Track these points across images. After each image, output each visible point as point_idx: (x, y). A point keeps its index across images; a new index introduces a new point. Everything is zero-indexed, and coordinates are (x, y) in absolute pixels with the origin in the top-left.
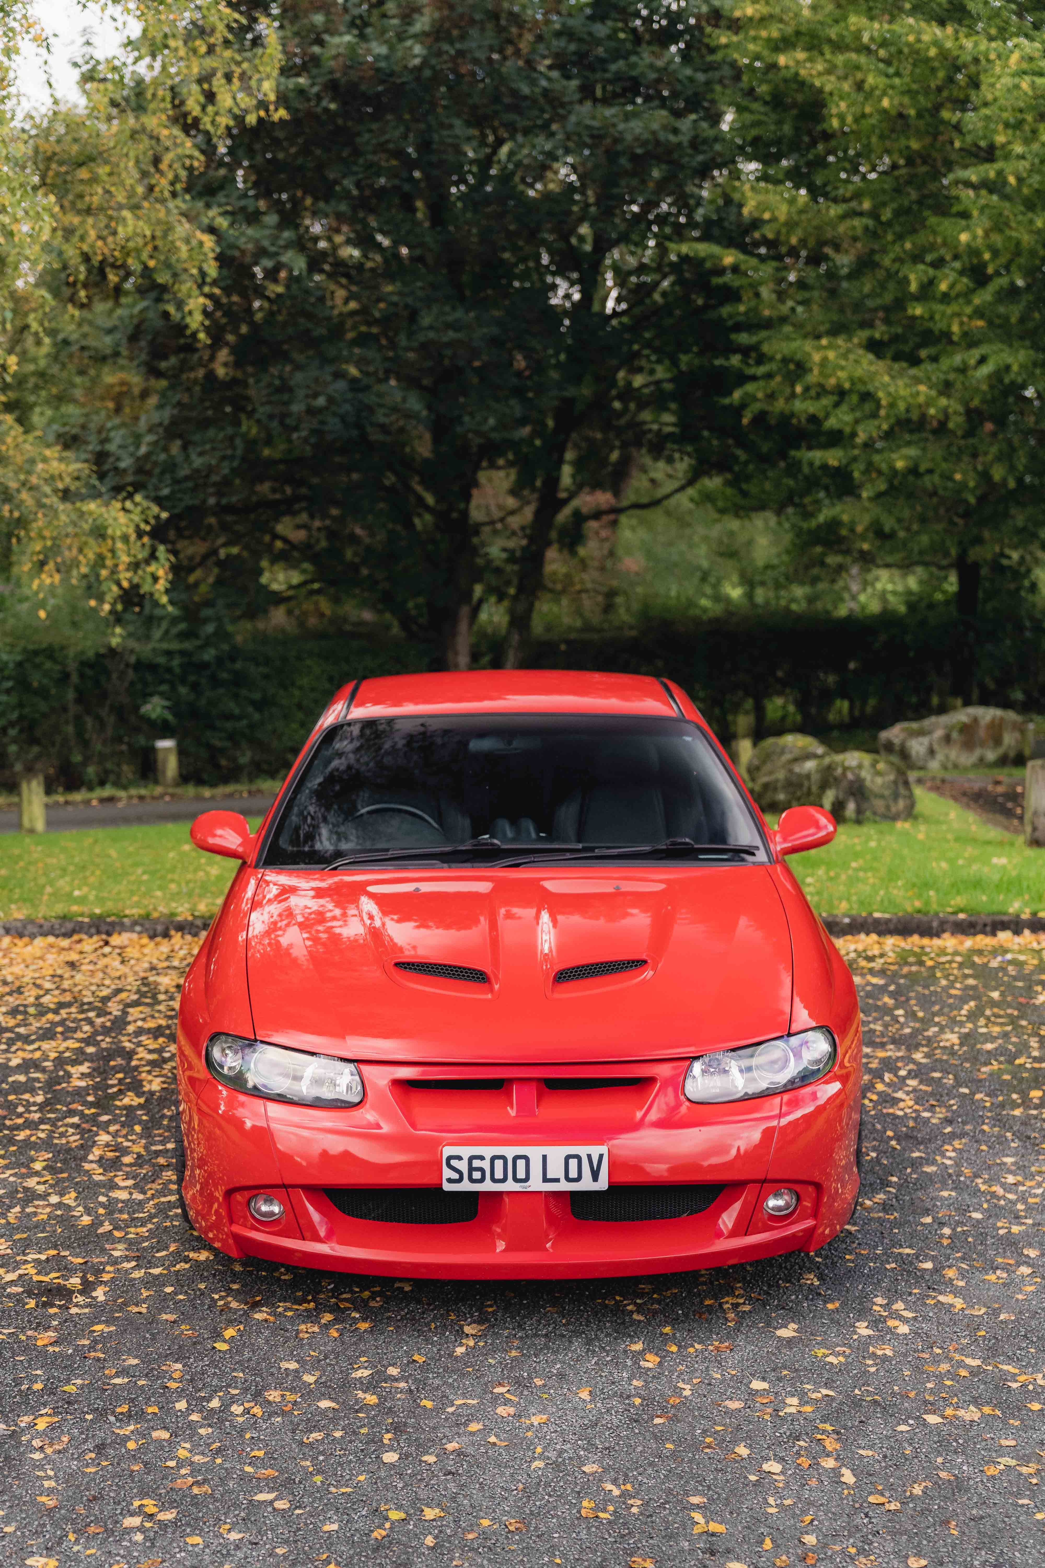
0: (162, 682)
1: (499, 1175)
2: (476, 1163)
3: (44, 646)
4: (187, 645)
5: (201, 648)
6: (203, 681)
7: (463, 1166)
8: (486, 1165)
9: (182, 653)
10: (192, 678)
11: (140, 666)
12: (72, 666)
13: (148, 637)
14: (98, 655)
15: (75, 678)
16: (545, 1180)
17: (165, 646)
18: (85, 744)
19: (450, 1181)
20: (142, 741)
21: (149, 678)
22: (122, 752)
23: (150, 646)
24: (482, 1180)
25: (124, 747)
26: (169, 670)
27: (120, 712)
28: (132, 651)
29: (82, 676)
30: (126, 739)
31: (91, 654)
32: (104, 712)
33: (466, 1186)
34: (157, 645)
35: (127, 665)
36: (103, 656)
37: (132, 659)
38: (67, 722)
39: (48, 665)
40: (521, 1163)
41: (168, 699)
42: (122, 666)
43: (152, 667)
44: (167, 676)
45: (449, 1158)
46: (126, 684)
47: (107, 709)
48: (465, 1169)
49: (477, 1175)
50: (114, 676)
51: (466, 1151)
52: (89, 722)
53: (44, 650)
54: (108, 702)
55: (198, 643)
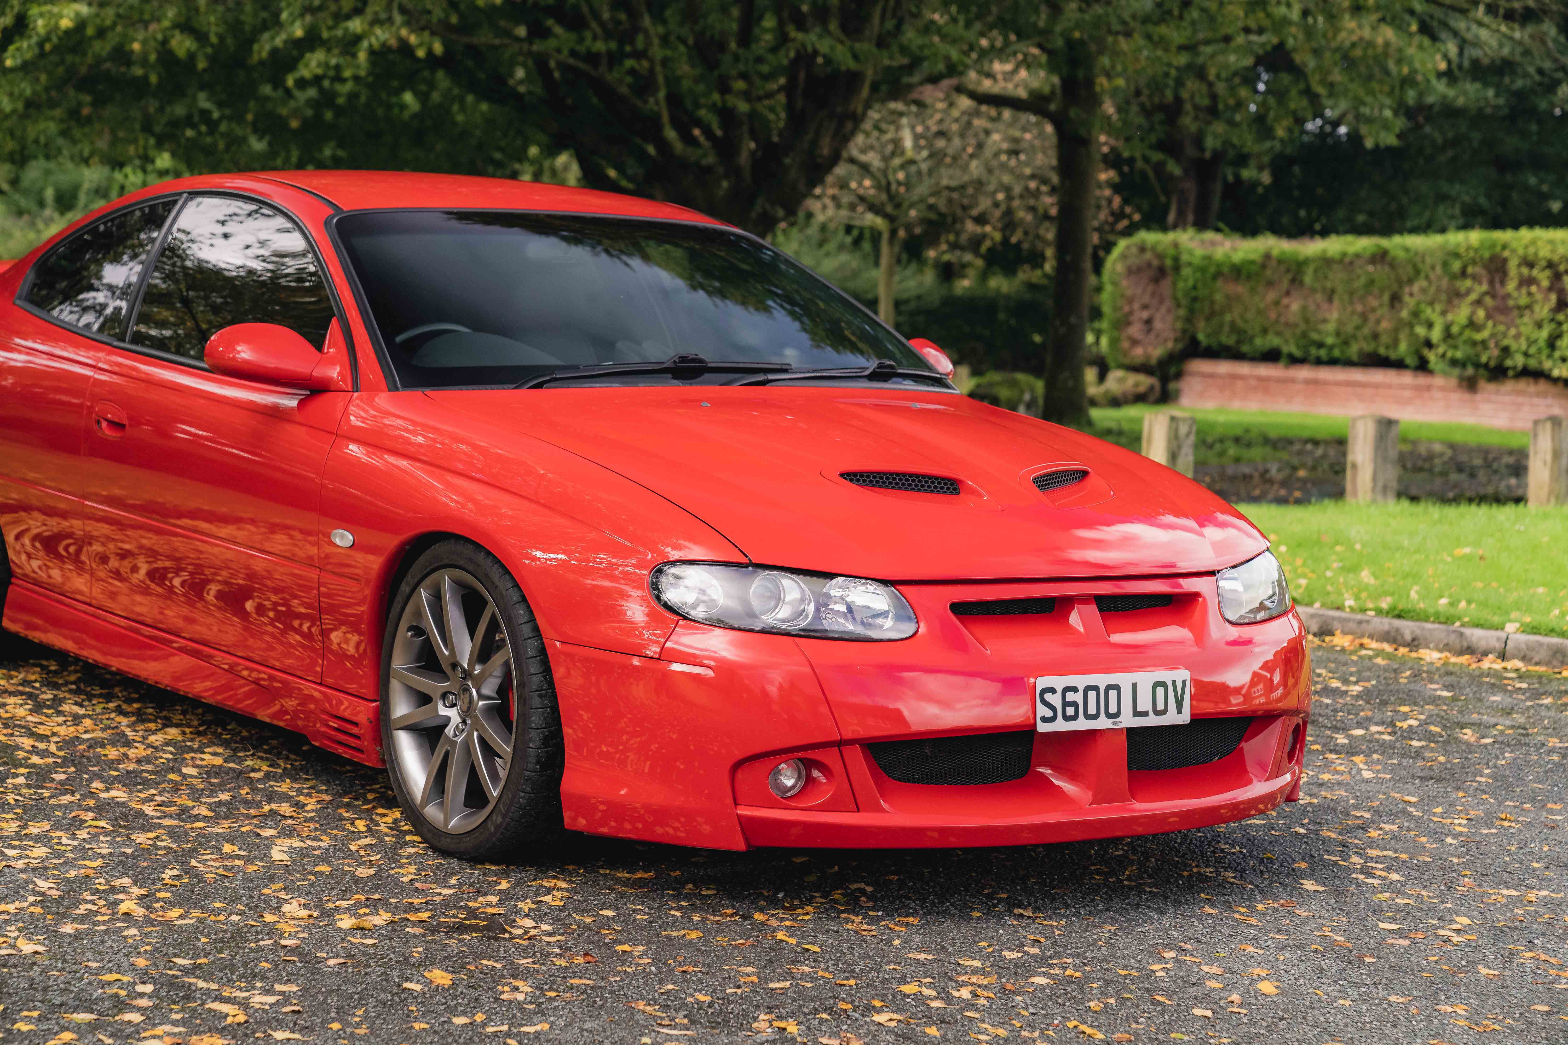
1: (1092, 710)
2: (1070, 696)
7: (1055, 700)
8: (1078, 697)
16: (1136, 714)
19: (1045, 720)
24: (1075, 718)
33: (1060, 726)
40: (1113, 693)
45: (1044, 691)
48: (1058, 704)
49: (1070, 711)
51: (1059, 682)
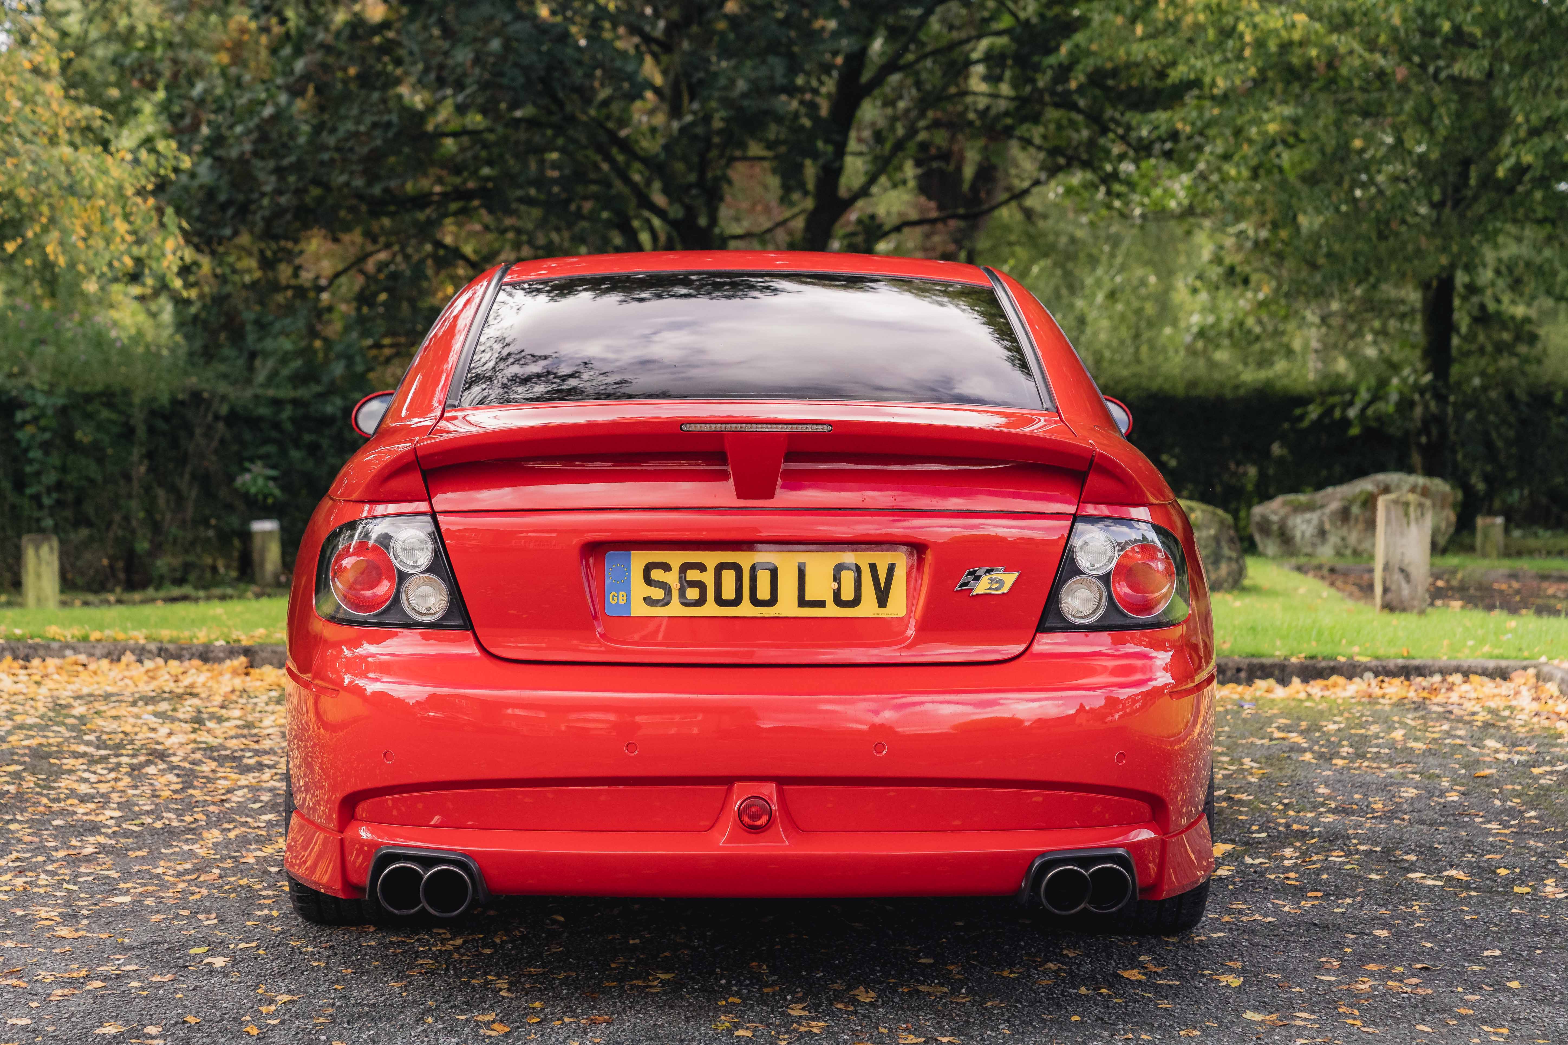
0: (266, 441)
3: (100, 387)
4: (302, 393)
5: (322, 396)
6: (325, 443)
9: (295, 402)
10: (307, 438)
11: (234, 418)
12: (138, 418)
13: (249, 381)
14: (174, 402)
15: (141, 432)
17: (271, 392)
18: (156, 528)
20: (235, 521)
21: (248, 436)
22: (208, 540)
23: (249, 393)
25: (211, 533)
26: (277, 425)
27: (204, 481)
28: (224, 398)
29: (151, 430)
30: (213, 522)
31: (164, 399)
32: (183, 483)
34: (259, 391)
35: (217, 418)
36: (182, 403)
37: (224, 410)
38: (129, 496)
39: (105, 414)
41: (273, 467)
42: (210, 417)
43: (253, 422)
44: (274, 434)
46: (215, 444)
47: (187, 477)
50: (198, 431)
52: (161, 494)
53: (101, 394)
54: (188, 469)
55: (317, 389)
